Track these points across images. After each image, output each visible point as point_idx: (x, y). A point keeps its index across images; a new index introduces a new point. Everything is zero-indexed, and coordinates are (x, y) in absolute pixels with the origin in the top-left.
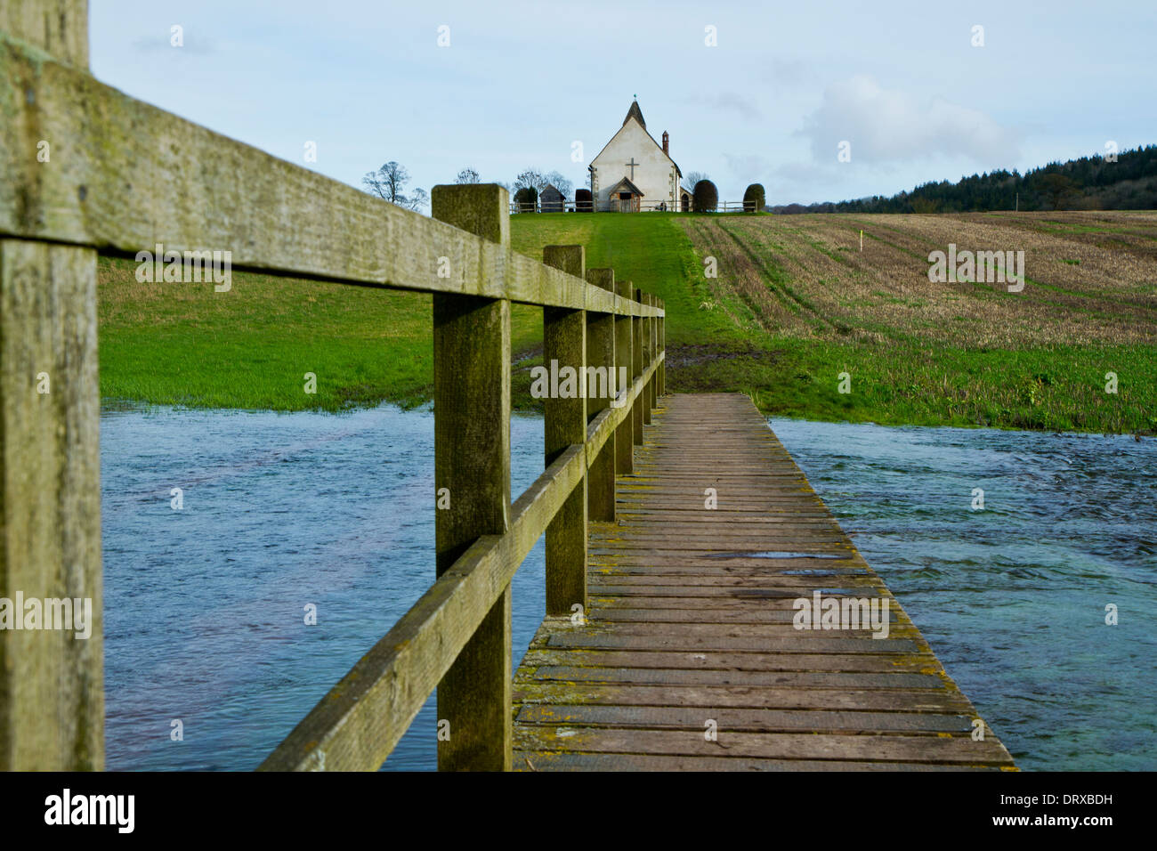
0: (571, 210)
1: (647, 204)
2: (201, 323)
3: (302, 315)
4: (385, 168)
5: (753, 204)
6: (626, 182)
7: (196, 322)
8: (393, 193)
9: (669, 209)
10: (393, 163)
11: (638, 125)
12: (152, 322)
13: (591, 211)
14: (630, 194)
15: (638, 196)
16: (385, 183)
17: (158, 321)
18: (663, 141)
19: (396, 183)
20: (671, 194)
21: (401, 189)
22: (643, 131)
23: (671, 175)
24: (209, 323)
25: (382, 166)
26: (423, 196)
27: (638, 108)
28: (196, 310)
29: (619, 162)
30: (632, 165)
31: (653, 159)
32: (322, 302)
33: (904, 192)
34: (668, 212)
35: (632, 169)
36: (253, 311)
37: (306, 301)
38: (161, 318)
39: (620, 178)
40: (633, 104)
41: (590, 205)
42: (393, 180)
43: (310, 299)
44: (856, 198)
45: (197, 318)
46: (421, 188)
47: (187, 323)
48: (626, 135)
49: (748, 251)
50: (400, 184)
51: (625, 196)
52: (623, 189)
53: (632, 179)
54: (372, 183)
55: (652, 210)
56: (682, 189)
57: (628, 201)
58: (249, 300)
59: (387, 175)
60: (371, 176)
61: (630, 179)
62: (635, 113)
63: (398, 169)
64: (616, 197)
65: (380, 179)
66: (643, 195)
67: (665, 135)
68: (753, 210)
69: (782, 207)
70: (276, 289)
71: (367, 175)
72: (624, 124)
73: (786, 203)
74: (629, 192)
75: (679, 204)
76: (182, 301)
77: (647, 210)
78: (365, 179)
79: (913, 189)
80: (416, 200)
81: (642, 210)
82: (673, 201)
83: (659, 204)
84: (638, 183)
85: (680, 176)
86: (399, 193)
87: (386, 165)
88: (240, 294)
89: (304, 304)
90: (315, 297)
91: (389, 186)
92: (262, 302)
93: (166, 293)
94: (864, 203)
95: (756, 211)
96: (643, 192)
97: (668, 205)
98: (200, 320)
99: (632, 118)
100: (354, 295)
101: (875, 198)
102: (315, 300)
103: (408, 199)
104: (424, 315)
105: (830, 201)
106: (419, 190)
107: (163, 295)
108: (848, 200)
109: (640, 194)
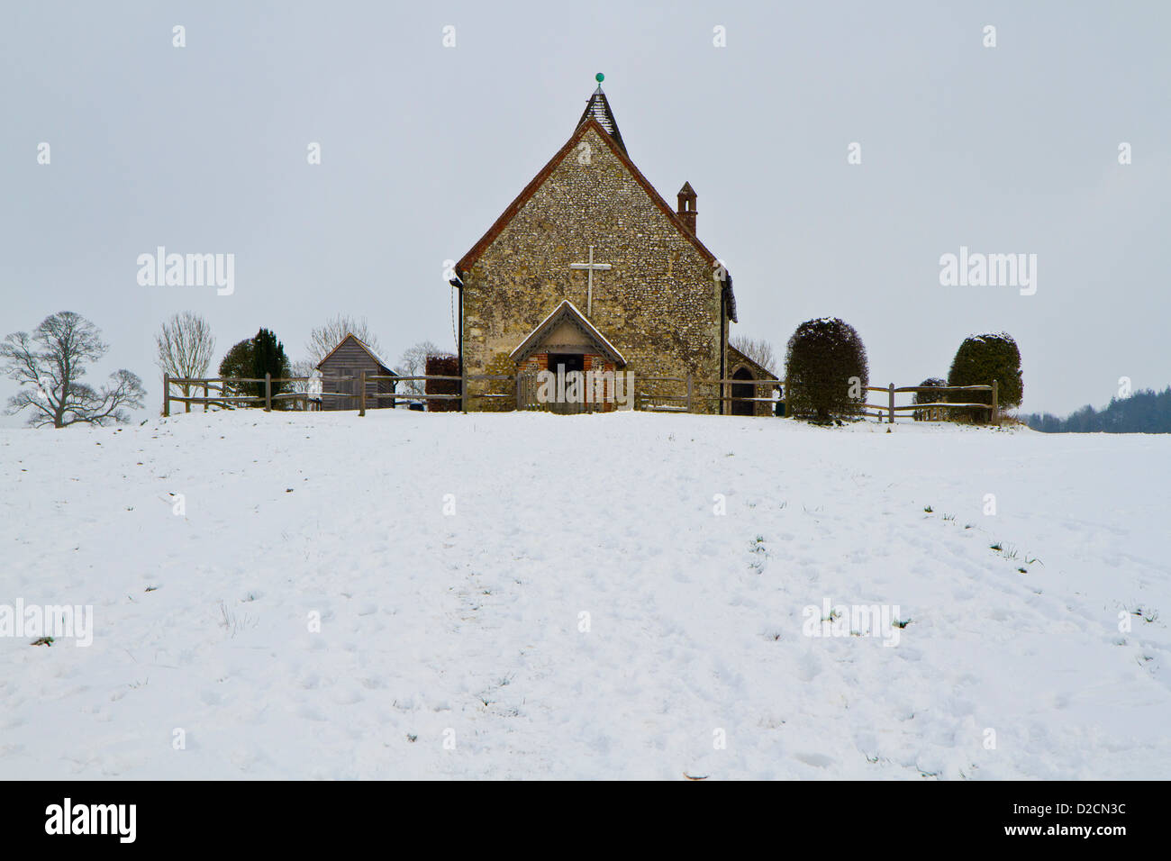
4: (49, 324)
5: (983, 396)
8: (66, 379)
10: (68, 314)
14: (578, 358)
15: (607, 364)
16: (48, 358)
19: (73, 358)
25: (43, 320)
26: (132, 386)
35: (590, 282)
41: (455, 387)
42: (66, 349)
46: (128, 369)
50: (82, 361)
54: (18, 355)
59: (53, 340)
60: (16, 340)
61: (579, 312)
63: (80, 326)
64: (535, 368)
65: (36, 347)
68: (983, 413)
71: (9, 338)
80: (117, 395)
86: (79, 380)
87: (52, 320)
91: (56, 363)
103: (99, 392)
109: (612, 358)
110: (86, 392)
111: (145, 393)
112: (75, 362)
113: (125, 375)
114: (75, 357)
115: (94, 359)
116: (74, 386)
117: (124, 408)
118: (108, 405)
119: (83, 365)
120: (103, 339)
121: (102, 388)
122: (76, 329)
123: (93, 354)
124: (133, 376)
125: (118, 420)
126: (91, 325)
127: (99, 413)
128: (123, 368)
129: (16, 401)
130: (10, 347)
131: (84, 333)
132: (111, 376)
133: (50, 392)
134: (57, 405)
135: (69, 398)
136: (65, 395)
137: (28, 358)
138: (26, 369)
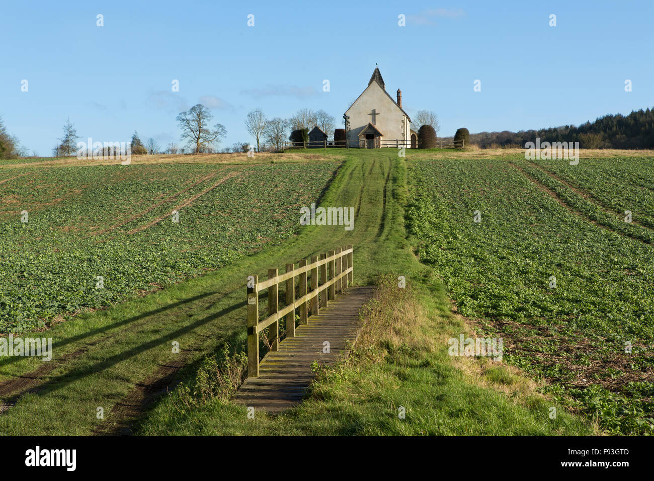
1: (385, 142)
4: (193, 109)
5: (461, 143)
6: (370, 126)
8: (200, 127)
9: (401, 146)
10: (200, 105)
11: (379, 85)
13: (345, 147)
14: (373, 135)
15: (378, 136)
16: (193, 120)
18: (398, 96)
19: (202, 121)
20: (403, 135)
21: (206, 125)
22: (382, 90)
23: (403, 122)
25: (191, 107)
26: (223, 130)
27: (379, 73)
29: (364, 112)
30: (375, 114)
31: (390, 110)
33: (588, 122)
35: (374, 118)
39: (365, 124)
40: (376, 70)
41: (345, 143)
42: (200, 117)
44: (553, 127)
46: (221, 124)
48: (370, 93)
50: (205, 121)
51: (369, 137)
52: (371, 132)
53: (375, 125)
54: (184, 120)
55: (390, 146)
56: (411, 131)
57: (371, 141)
59: (195, 114)
60: (183, 115)
61: (373, 125)
62: (377, 77)
63: (204, 109)
64: (363, 138)
65: (189, 117)
66: (382, 136)
67: (399, 93)
68: (461, 146)
69: (497, 133)
71: (180, 114)
72: (370, 84)
75: (409, 142)
77: (386, 146)
78: (178, 117)
79: (595, 120)
80: (217, 133)
81: (382, 147)
82: (405, 140)
84: (378, 126)
85: (410, 121)
86: (205, 127)
87: (194, 107)
91: (196, 122)
94: (558, 130)
95: (463, 148)
96: (382, 133)
99: (374, 81)
101: (567, 127)
103: (211, 132)
105: (533, 129)
108: (547, 128)
109: (380, 135)
110: (207, 131)
111: (226, 132)
113: (219, 126)
116: (202, 130)
117: (219, 137)
118: (214, 137)
120: (212, 113)
121: (212, 130)
122: (202, 110)
123: (208, 119)
124: (222, 126)
125: (217, 141)
126: (208, 109)
127: (211, 139)
128: (219, 123)
129: (183, 136)
130: (181, 118)
131: (205, 112)
132: (215, 126)
133: (195, 132)
134: (197, 137)
135: (201, 134)
136: (199, 133)
137: (188, 121)
138: (187, 124)
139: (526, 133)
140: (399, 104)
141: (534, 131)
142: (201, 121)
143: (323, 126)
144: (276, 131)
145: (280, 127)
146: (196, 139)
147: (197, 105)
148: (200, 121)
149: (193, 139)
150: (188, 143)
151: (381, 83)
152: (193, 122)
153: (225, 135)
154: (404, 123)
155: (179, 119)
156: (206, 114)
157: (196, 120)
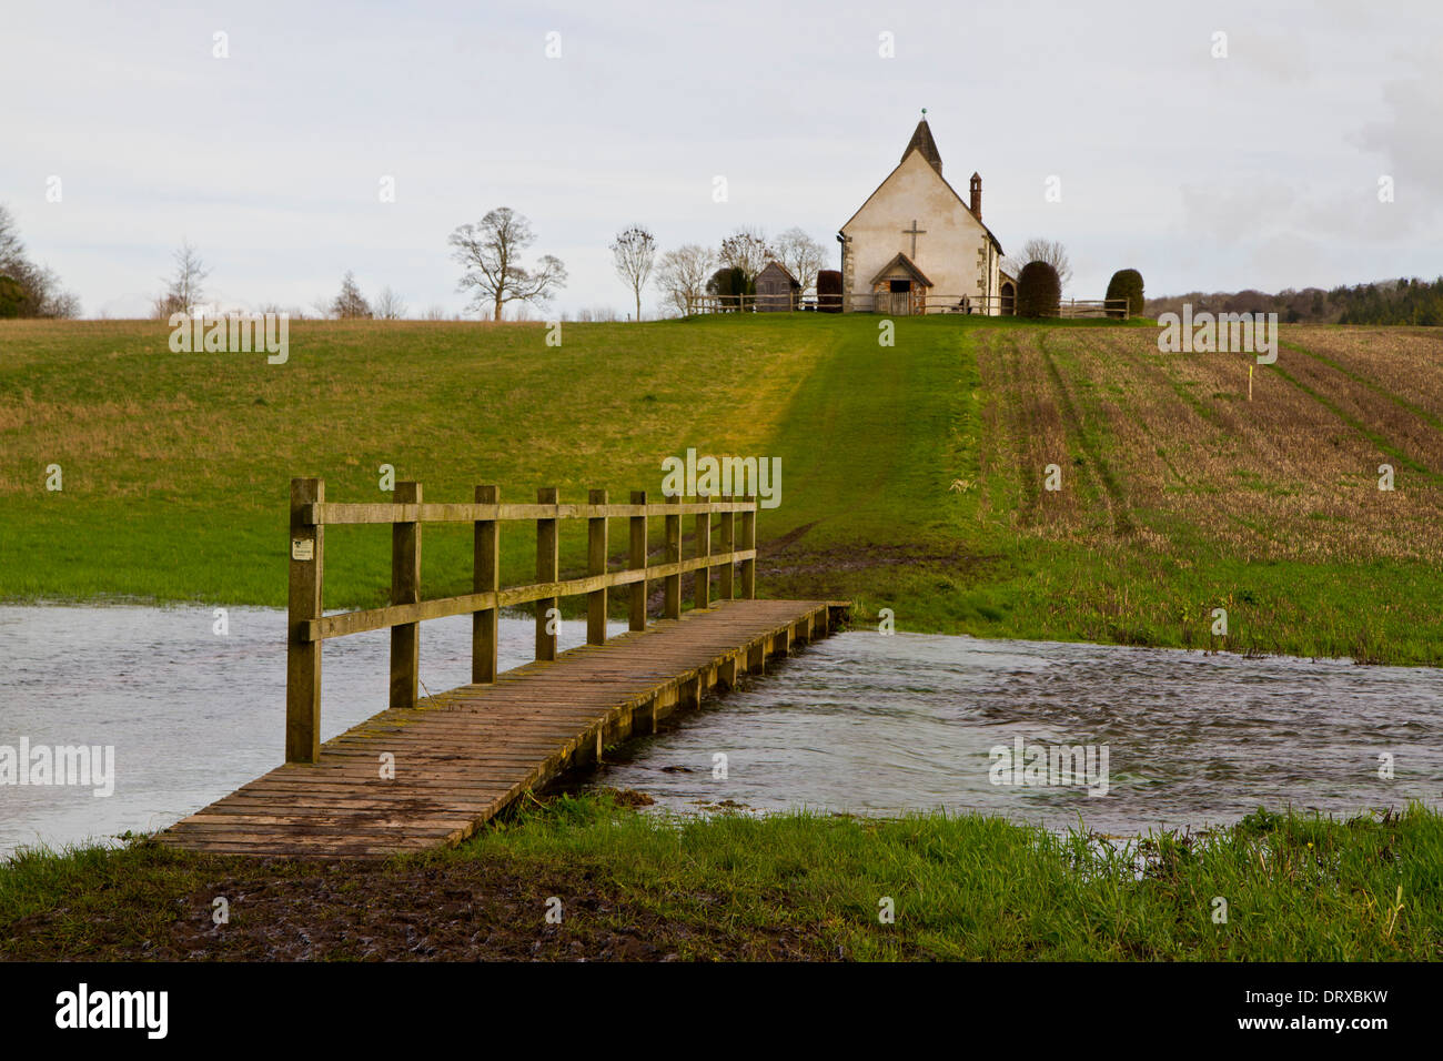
0: (809, 309)
1: (938, 300)
2: (183, 496)
3: (337, 485)
4: (490, 218)
5: (1123, 305)
6: (902, 261)
7: (174, 494)
8: (504, 263)
9: (975, 311)
10: (505, 209)
11: (925, 162)
12: (106, 493)
13: (840, 310)
14: (908, 283)
15: (922, 286)
16: (490, 246)
17: (115, 492)
18: (972, 190)
19: (509, 246)
20: (981, 283)
21: (518, 257)
22: (935, 174)
23: (981, 252)
24: (195, 497)
25: (485, 214)
26: (558, 269)
27: (929, 134)
28: (171, 475)
29: (891, 227)
30: (914, 232)
31: (950, 222)
32: (368, 466)
34: (976, 316)
35: (914, 239)
36: (260, 478)
37: (343, 463)
38: (119, 487)
39: (891, 255)
40: (920, 126)
41: (839, 300)
42: (504, 239)
43: (350, 460)
45: (174, 488)
46: (554, 255)
47: (161, 495)
48: (905, 180)
49: (1065, 395)
50: (515, 248)
51: (899, 287)
52: (900, 274)
53: (914, 257)
54: (466, 244)
55: (947, 310)
56: (1003, 275)
57: (902, 295)
58: (253, 461)
59: (494, 231)
60: (465, 231)
61: (909, 256)
62: (923, 142)
63: (514, 219)
64: (884, 288)
65: (480, 237)
66: (931, 285)
67: (976, 180)
68: (1122, 314)
69: (1227, 295)
70: (295, 442)
71: (458, 230)
73: (1234, 289)
74: (904, 280)
75: (995, 302)
76: (147, 460)
77: (938, 310)
78: (454, 236)
80: (544, 276)
81: (928, 310)
82: (984, 297)
83: (959, 301)
84: (923, 263)
85: (1000, 252)
86: (513, 264)
87: (493, 214)
88: (239, 450)
89: (339, 468)
90: (357, 456)
91: (496, 250)
92: (274, 464)
93: (121, 446)
95: (1127, 317)
96: (931, 280)
97: (973, 303)
98: (180, 492)
99: (916, 152)
100: (420, 456)
102: (356, 462)
103: (530, 274)
104: (526, 491)
106: (550, 259)
107: (116, 449)
108: (1351, 284)
109: (926, 283)
110: (520, 273)
111: (567, 274)
112: (511, 249)
114: (511, 245)
115: (524, 245)
116: (510, 269)
117: (550, 286)
118: (538, 286)
119: (519, 252)
120: (533, 230)
121: (534, 271)
122: (511, 222)
123: (524, 242)
124: (557, 261)
125: (545, 297)
126: (523, 218)
127: (531, 291)
128: (548, 254)
129: (465, 282)
130: (460, 237)
131: (517, 226)
132: (540, 261)
133: (492, 274)
134: (498, 285)
135: (507, 279)
136: (503, 276)
137: (474, 246)
138: (473, 255)
139: (1299, 295)
140: (975, 209)
141: (1318, 294)
142: (508, 249)
143: (799, 267)
144: (687, 276)
145: (698, 268)
146: (495, 291)
147: (499, 210)
148: (504, 247)
149: (487, 291)
150: (475, 299)
151: (933, 157)
152: (489, 250)
153: (564, 282)
154: (984, 254)
155: (455, 240)
156: (519, 231)
157: (496, 244)
